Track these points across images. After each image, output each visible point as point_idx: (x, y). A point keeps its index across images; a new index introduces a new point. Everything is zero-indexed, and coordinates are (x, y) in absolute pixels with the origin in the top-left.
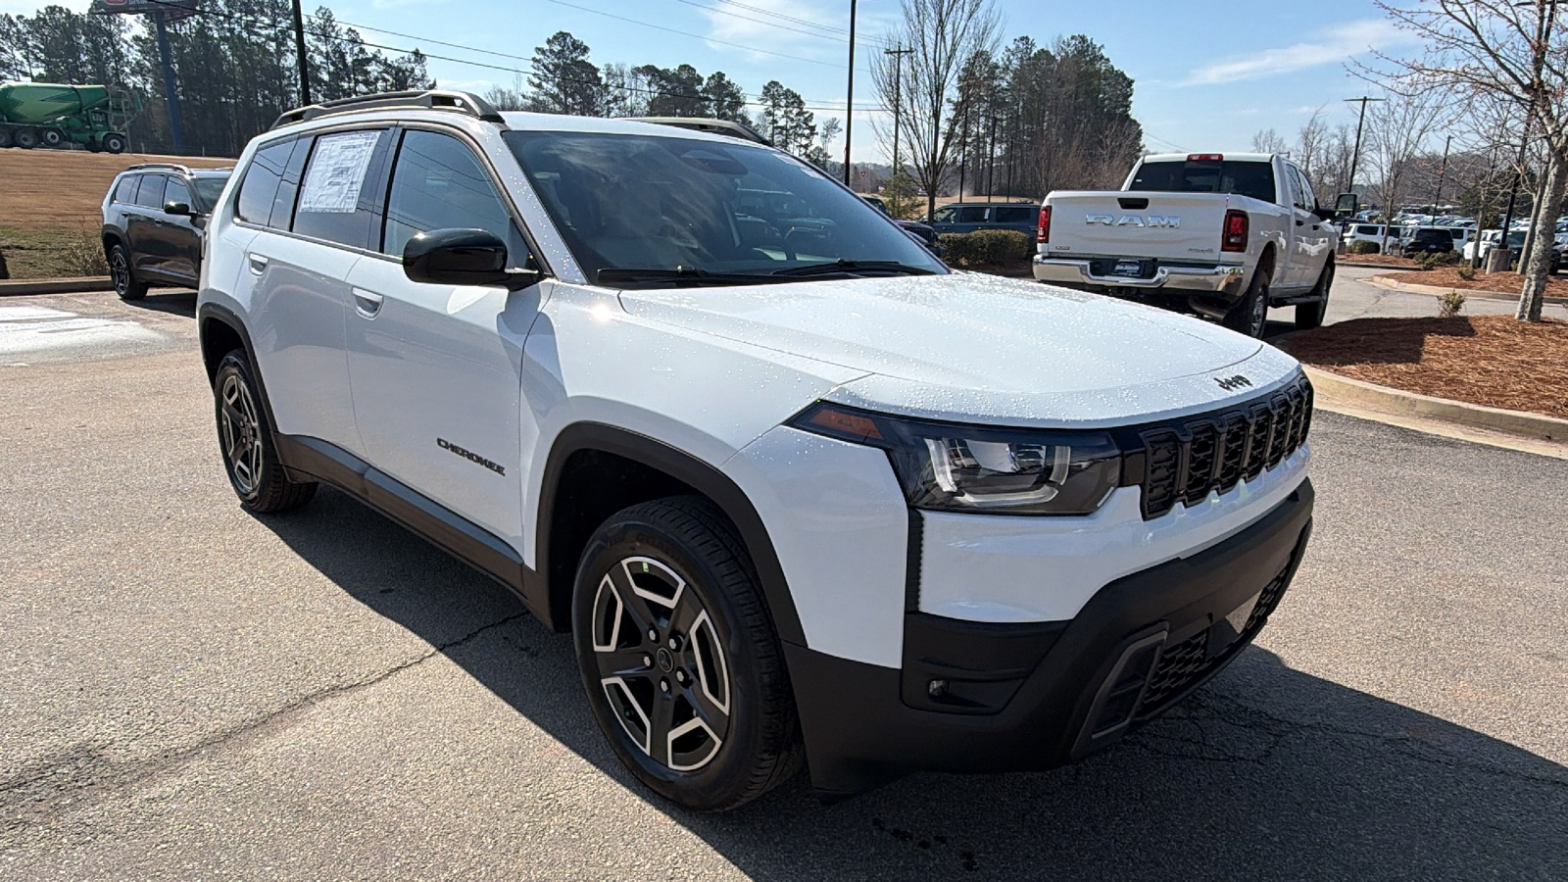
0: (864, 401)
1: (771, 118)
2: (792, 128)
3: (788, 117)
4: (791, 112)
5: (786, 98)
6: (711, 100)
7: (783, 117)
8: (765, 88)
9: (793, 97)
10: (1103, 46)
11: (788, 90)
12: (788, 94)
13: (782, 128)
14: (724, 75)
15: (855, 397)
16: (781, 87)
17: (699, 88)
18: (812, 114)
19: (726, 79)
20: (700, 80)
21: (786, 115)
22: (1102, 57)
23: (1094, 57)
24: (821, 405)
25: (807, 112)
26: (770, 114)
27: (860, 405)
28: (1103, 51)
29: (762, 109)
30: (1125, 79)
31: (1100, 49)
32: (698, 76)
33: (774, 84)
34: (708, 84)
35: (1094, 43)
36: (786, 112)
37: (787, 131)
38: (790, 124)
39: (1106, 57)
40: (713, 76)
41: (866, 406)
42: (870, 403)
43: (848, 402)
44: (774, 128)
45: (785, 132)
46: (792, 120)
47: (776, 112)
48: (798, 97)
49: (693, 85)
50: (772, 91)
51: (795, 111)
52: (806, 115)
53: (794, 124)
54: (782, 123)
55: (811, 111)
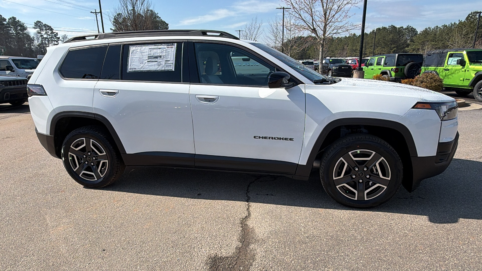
0: (428, 101)
1: (40, 34)
2: (50, 38)
3: (47, 34)
4: (48, 32)
5: (45, 27)
6: (11, 28)
7: (45, 34)
8: (35, 23)
9: (48, 27)
10: (158, 13)
11: (45, 24)
12: (45, 26)
13: (46, 38)
14: (16, 18)
15: (426, 100)
16: (42, 23)
17: (5, 23)
18: (57, 33)
19: (17, 19)
20: (5, 20)
21: (46, 33)
22: (158, 17)
23: (156, 17)
24: (418, 103)
25: (55, 32)
26: (39, 33)
27: (427, 102)
28: (158, 15)
29: (35, 31)
30: (166, 23)
31: (157, 14)
32: (3, 17)
33: (39, 22)
34: (8, 21)
35: (155, 12)
36: (46, 32)
37: (48, 39)
38: (48, 37)
39: (159, 16)
40: (11, 18)
41: (428, 102)
42: (429, 101)
43: (425, 101)
44: (42, 38)
45: (47, 39)
46: (49, 35)
47: (42, 32)
48: (50, 27)
49: (2, 22)
50: (38, 24)
51: (50, 32)
52: (55, 34)
53: (51, 37)
54: (45, 36)
55: (57, 32)
